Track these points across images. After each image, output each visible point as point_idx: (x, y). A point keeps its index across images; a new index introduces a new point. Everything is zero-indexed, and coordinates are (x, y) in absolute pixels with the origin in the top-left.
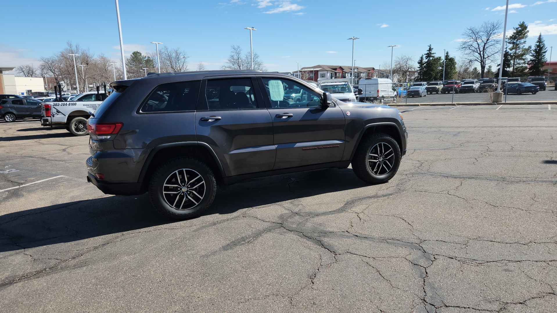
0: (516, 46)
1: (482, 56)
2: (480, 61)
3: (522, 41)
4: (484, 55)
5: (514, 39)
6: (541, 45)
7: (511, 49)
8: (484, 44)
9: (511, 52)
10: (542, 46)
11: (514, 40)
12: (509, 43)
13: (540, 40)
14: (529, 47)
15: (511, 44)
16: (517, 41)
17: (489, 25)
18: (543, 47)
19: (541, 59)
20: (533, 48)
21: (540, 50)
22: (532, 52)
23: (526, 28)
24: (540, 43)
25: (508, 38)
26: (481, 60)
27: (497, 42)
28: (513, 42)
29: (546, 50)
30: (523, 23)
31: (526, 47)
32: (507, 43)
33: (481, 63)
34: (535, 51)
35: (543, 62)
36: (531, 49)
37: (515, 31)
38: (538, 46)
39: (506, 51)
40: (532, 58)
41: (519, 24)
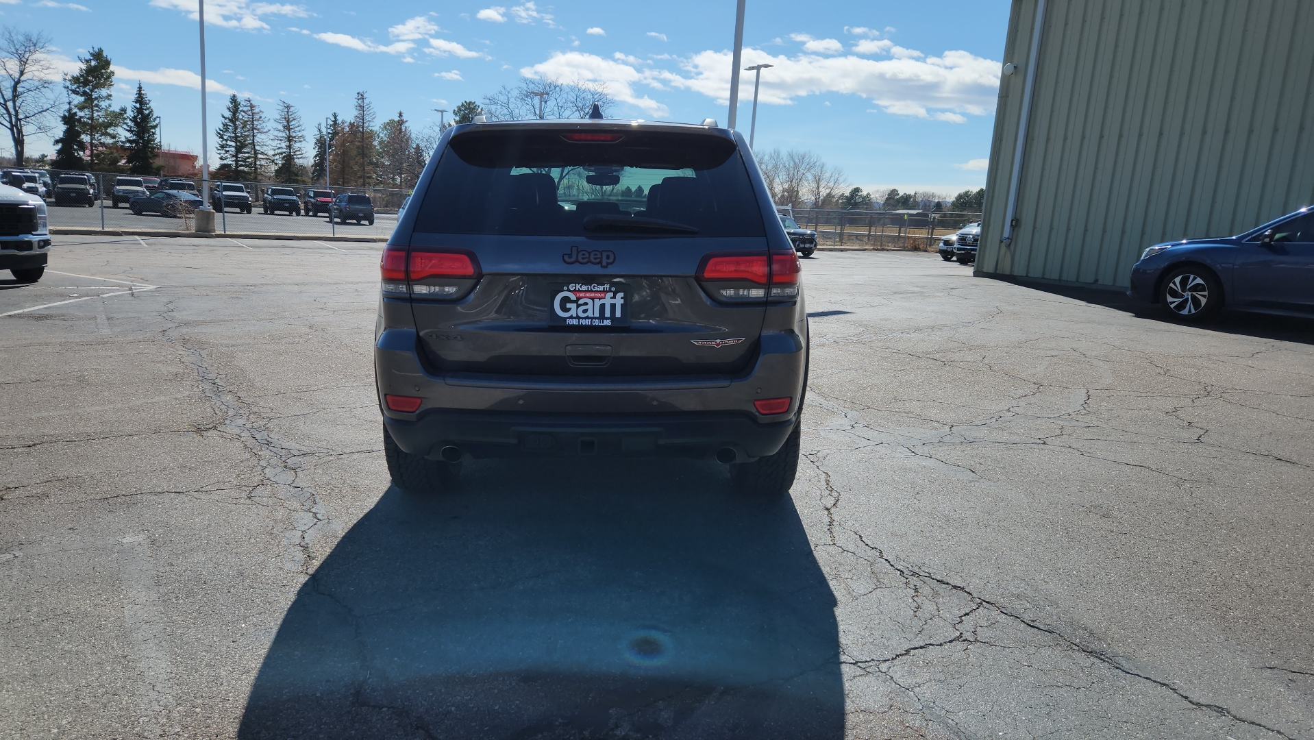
0: (89, 102)
1: (12, 111)
2: (8, 125)
3: (104, 92)
4: (16, 112)
5: (86, 83)
6: (145, 110)
7: (81, 108)
8: (13, 83)
9: (82, 114)
10: (147, 112)
11: (85, 86)
12: (74, 92)
13: (140, 99)
14: (121, 110)
15: (77, 94)
16: (92, 91)
17: (21, 38)
18: (149, 114)
19: (149, 141)
20: (130, 114)
21: (143, 122)
22: (128, 121)
23: (107, 63)
24: (141, 104)
25: (70, 80)
26: (11, 122)
27: (45, 84)
28: (85, 91)
29: (157, 122)
30: (101, 51)
31: (116, 108)
32: (70, 92)
33: (12, 130)
34: (134, 119)
35: (153, 148)
36: (125, 116)
37: (84, 67)
38: (140, 111)
39: (70, 110)
40: (129, 135)
41: (91, 51)
